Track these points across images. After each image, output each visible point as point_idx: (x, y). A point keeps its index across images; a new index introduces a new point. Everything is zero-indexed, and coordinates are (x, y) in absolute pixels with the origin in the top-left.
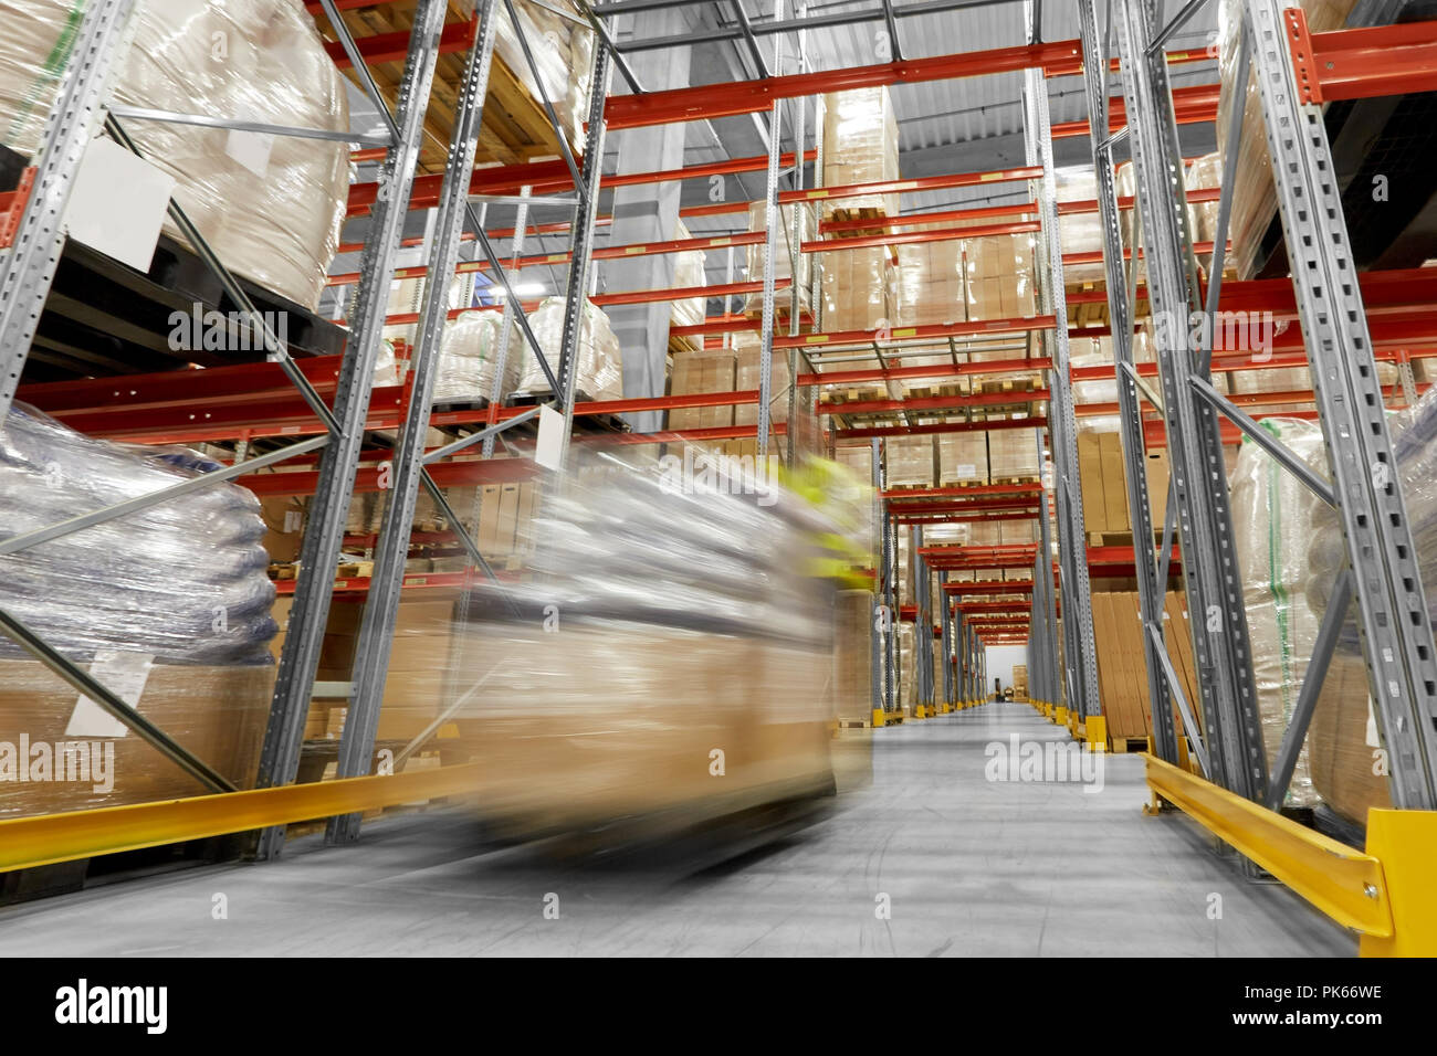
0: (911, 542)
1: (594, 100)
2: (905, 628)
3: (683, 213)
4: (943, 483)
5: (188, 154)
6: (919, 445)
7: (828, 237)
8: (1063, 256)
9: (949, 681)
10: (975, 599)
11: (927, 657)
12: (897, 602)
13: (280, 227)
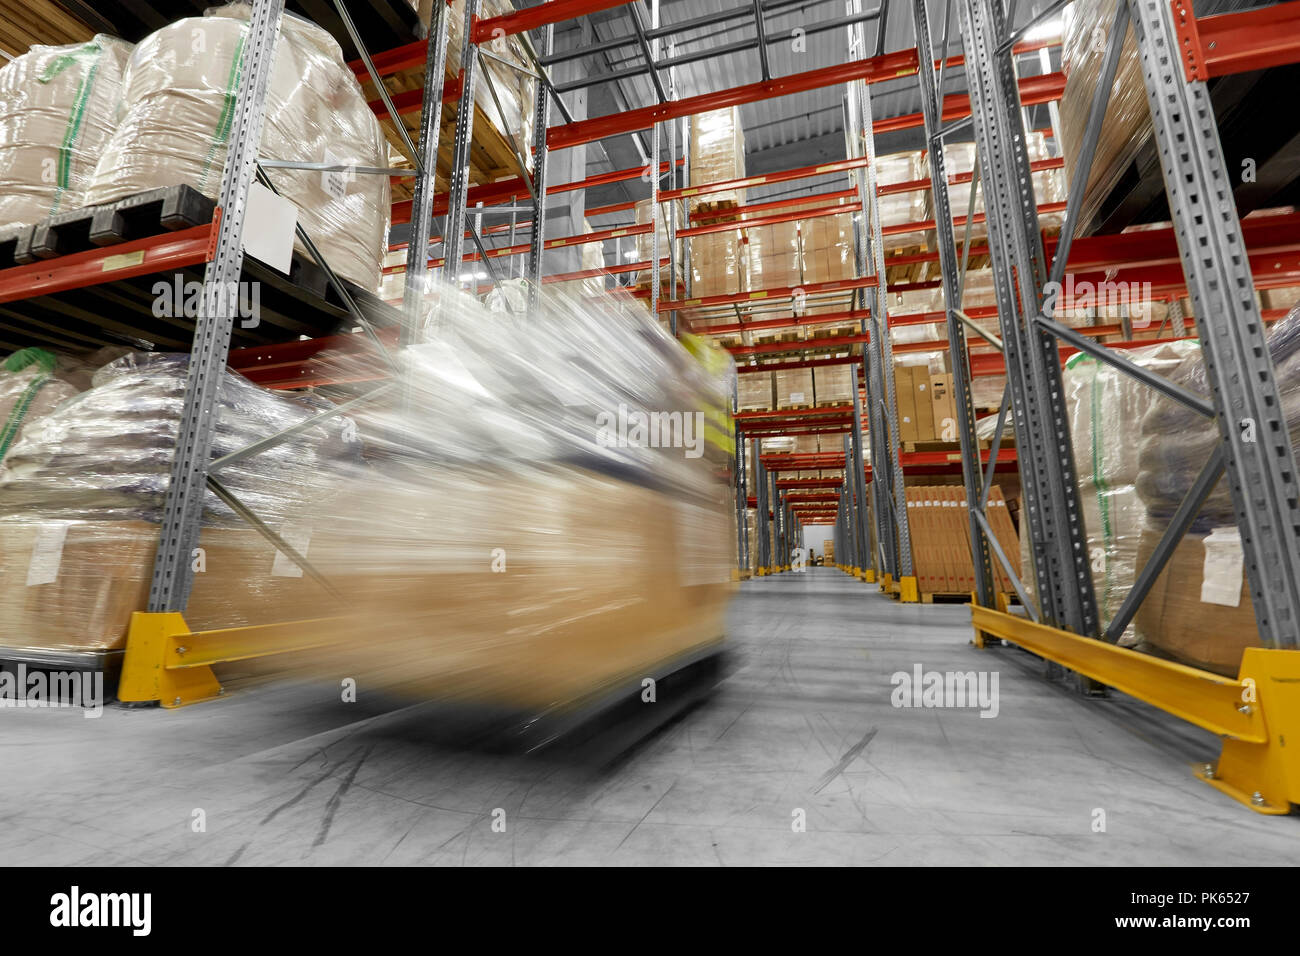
0: (753, 452)
1: (539, 131)
2: (750, 512)
3: (587, 213)
4: (779, 407)
5: (299, 190)
6: (761, 379)
7: (694, 225)
8: (883, 228)
9: (780, 550)
10: (799, 492)
11: (764, 533)
12: (745, 494)
13: (355, 239)
